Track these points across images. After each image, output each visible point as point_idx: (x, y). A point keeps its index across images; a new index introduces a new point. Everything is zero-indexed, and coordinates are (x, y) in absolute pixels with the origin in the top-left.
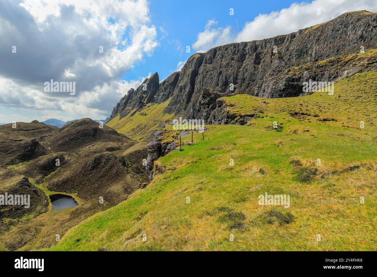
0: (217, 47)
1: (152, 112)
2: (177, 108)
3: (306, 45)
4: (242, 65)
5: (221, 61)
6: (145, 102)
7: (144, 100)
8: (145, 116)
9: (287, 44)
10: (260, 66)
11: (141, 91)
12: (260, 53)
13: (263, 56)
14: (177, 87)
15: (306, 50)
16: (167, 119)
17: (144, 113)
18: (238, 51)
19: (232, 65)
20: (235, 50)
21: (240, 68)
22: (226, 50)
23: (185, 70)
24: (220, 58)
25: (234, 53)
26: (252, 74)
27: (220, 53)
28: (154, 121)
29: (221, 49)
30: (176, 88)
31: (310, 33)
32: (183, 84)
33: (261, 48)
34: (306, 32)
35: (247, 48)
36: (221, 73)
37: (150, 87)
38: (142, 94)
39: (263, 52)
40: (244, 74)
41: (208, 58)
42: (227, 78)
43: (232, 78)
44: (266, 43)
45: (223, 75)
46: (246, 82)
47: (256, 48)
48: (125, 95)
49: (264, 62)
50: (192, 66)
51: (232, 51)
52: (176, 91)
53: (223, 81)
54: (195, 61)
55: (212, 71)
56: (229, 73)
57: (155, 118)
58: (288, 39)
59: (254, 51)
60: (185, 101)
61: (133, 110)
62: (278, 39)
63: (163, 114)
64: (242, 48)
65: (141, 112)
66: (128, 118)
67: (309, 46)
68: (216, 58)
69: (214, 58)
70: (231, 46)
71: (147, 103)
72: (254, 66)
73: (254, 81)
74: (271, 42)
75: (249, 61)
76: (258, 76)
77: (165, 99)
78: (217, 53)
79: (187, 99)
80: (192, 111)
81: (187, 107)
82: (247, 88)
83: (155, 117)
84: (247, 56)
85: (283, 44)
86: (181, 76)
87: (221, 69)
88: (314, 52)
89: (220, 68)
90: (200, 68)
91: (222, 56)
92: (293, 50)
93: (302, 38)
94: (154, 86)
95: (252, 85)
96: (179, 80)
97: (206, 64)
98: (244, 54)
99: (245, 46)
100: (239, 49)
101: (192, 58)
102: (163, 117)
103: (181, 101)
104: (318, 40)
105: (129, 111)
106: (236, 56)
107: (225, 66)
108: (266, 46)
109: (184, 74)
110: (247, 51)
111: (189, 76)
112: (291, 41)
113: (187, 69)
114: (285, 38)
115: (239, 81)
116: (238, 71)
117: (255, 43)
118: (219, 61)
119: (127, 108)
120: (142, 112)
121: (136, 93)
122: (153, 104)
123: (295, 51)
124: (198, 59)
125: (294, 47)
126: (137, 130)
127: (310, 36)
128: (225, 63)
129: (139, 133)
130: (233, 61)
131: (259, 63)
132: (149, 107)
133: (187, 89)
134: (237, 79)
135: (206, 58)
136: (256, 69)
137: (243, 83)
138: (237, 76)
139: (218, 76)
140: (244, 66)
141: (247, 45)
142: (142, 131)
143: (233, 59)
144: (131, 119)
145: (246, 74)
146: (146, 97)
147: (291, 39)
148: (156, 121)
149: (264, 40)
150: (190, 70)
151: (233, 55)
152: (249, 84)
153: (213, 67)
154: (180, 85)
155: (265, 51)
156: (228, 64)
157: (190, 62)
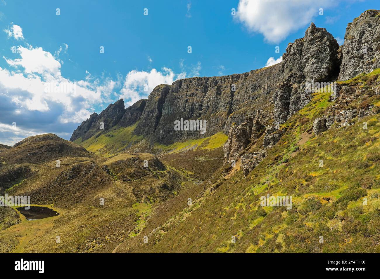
0: (182, 80)
1: (119, 134)
2: (146, 131)
3: (259, 81)
4: (205, 95)
5: (187, 91)
6: (111, 124)
7: (110, 123)
8: (112, 137)
9: (242, 81)
10: (221, 96)
11: (105, 115)
12: (220, 87)
13: (223, 89)
14: (145, 112)
15: (259, 85)
16: (136, 140)
17: (111, 135)
18: (202, 84)
19: (197, 95)
20: (199, 83)
21: (204, 97)
22: (191, 82)
23: (151, 97)
24: (186, 89)
25: (198, 85)
26: (215, 103)
27: (186, 84)
28: (122, 142)
29: (186, 82)
30: (143, 112)
31: (261, 72)
32: (150, 110)
33: (221, 83)
34: (257, 72)
35: (208, 82)
36: (187, 100)
37: (115, 111)
38: (107, 118)
39: (223, 86)
40: (208, 103)
41: (174, 88)
42: (193, 105)
43: (197, 105)
44: (224, 79)
45: (189, 102)
46: (211, 109)
47: (217, 83)
48: (87, 119)
49: (224, 93)
50: (158, 94)
51: (196, 83)
52: (144, 115)
53: (189, 107)
54: (161, 90)
55: (179, 99)
56: (194, 101)
57: (123, 140)
58: (242, 77)
59: (215, 84)
60: (154, 124)
61: (98, 132)
62: (234, 76)
63: (131, 136)
64: (205, 81)
65: (107, 134)
66: (93, 139)
67: (261, 82)
68: (182, 88)
69: (180, 88)
70: (195, 80)
71: (113, 126)
72: (216, 97)
73: (217, 108)
74: (229, 78)
75: (211, 92)
76: (221, 104)
77: (132, 123)
78: (183, 84)
79: (156, 123)
80: (162, 133)
81: (155, 130)
82: (211, 113)
83: (123, 138)
84: (209, 88)
85: (239, 81)
86: (148, 102)
87: (188, 98)
88: (267, 86)
89: (186, 96)
90: (167, 96)
91: (187, 86)
92: (249, 84)
93: (255, 76)
94: (119, 111)
95: (215, 111)
96: (146, 106)
97: (172, 93)
98: (207, 87)
99: (207, 80)
100: (202, 82)
101: (158, 88)
102: (132, 139)
103: (150, 124)
104: (268, 77)
105: (93, 133)
106: (200, 88)
107: (191, 95)
108: (225, 82)
109: (151, 101)
110: (209, 84)
111: (156, 103)
112: (245, 79)
113: (153, 96)
114: (240, 76)
115: (204, 108)
116: (202, 100)
117: (216, 79)
118: (185, 91)
119: (91, 130)
120: (109, 133)
121: (100, 116)
122: (119, 127)
123: (250, 85)
124: (164, 88)
125: (249, 82)
126: (105, 150)
127: (261, 75)
128: (190, 93)
129: (107, 153)
130: (197, 92)
131: (220, 94)
132: (115, 129)
133: (156, 114)
134: (202, 106)
135: (172, 88)
136: (218, 99)
137: (208, 109)
138: (202, 104)
139: (185, 103)
140: (208, 96)
141: (209, 80)
142: (110, 151)
143: (197, 90)
144: (96, 141)
145: (210, 102)
146: (111, 121)
147: (245, 77)
148: (125, 142)
149: (223, 76)
150: (157, 97)
151: (197, 87)
152: (213, 110)
153: (180, 96)
154: (148, 110)
155: (225, 85)
156: (193, 94)
157: (156, 91)
